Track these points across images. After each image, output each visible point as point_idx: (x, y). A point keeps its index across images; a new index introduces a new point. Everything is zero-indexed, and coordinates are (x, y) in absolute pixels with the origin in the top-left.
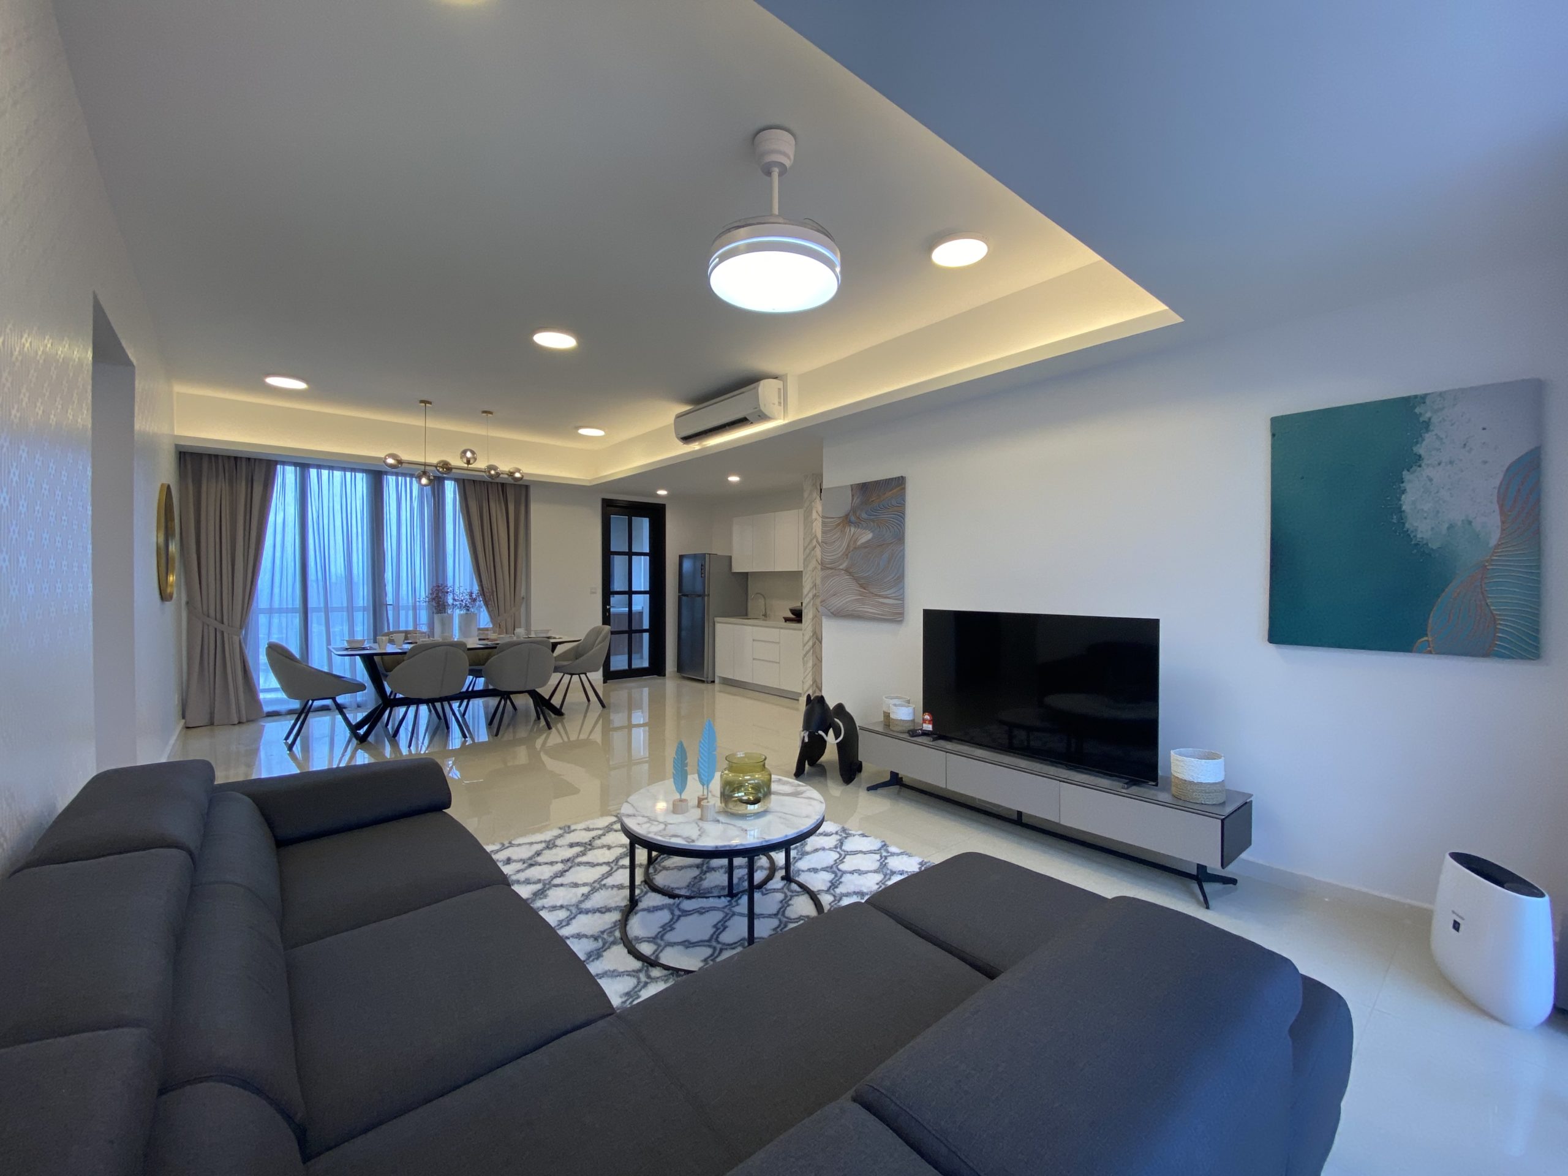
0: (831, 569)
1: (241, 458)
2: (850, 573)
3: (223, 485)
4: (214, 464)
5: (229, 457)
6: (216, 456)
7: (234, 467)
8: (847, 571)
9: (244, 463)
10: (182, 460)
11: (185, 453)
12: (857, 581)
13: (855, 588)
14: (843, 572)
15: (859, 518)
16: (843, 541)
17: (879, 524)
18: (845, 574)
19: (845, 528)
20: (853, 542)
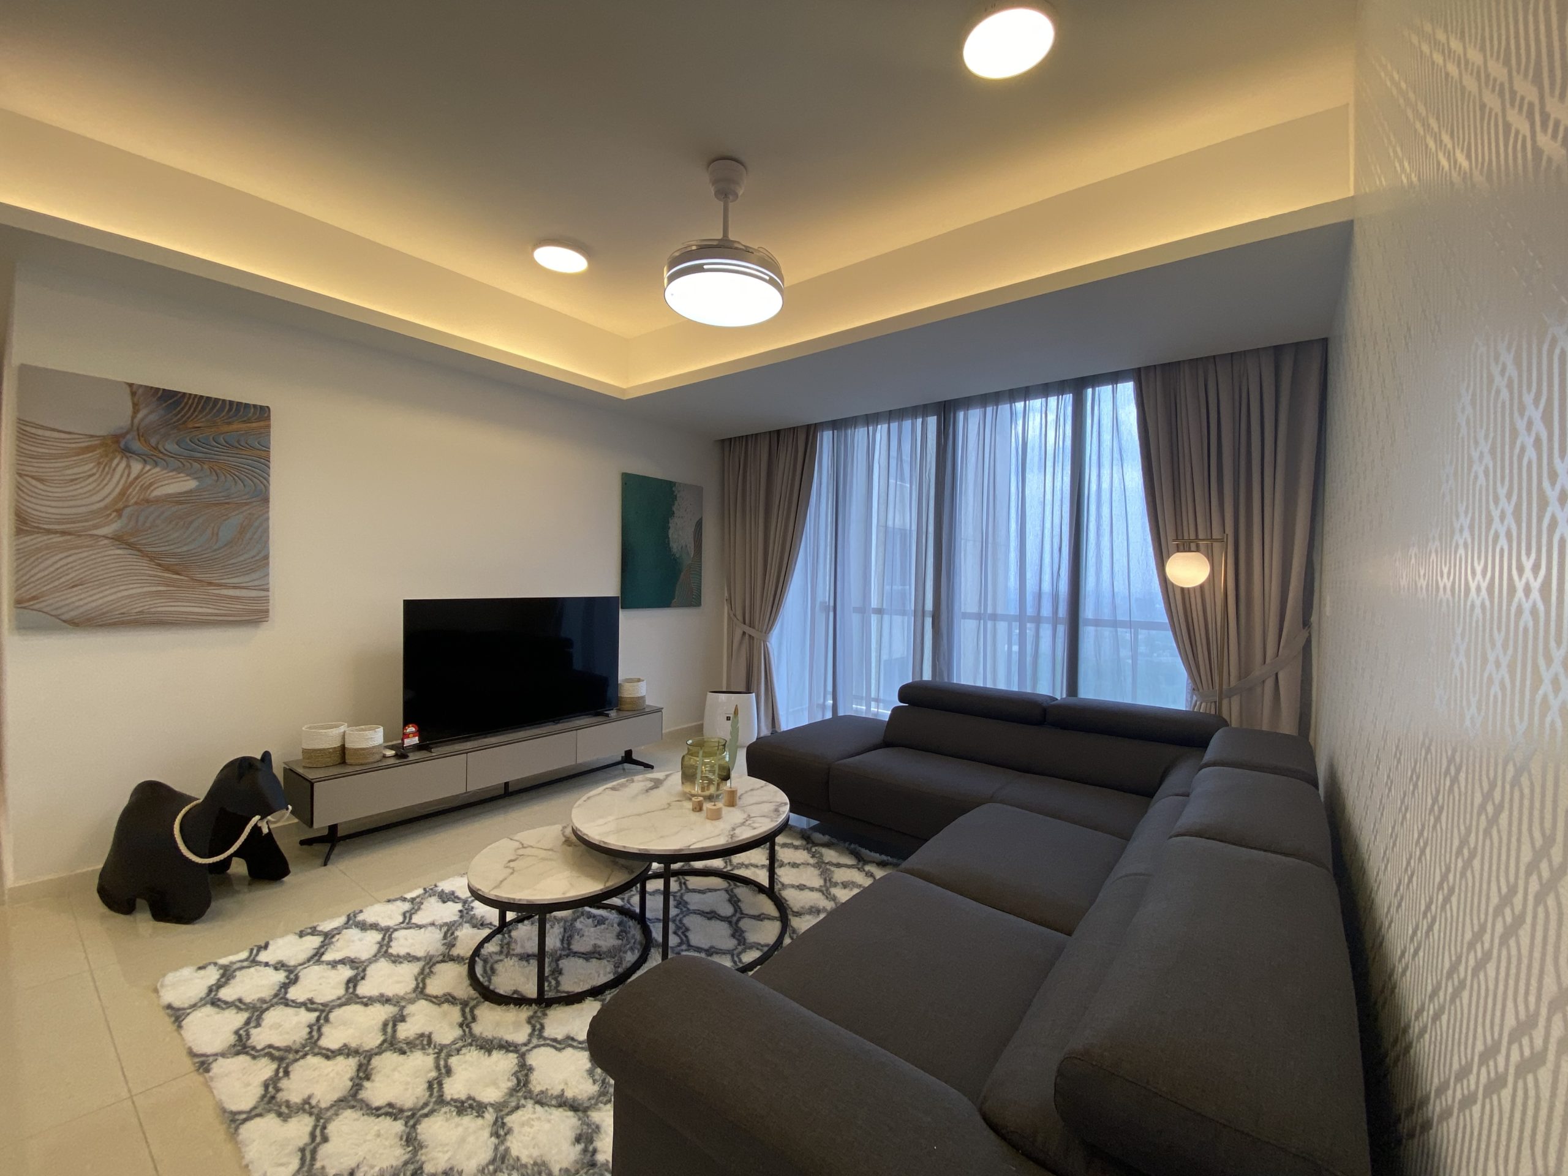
0: (64, 533)
2: (127, 544)
8: (118, 539)
12: (151, 560)
13: (147, 572)
14: (106, 541)
15: (156, 448)
16: (105, 482)
17: (216, 468)
18: (113, 546)
19: (112, 459)
20: (138, 488)
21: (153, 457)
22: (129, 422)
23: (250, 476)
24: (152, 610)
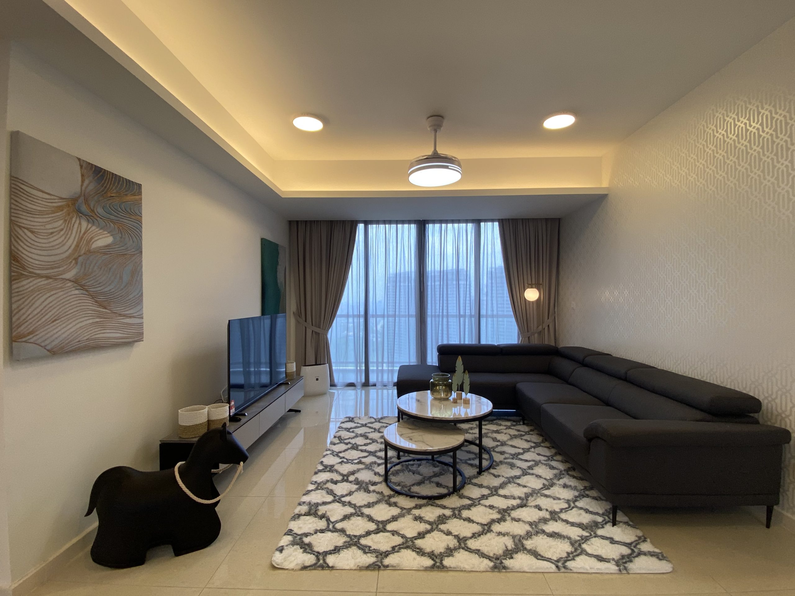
0: (48, 277)
2: (81, 286)
8: (77, 282)
12: (93, 298)
13: (91, 307)
14: (70, 284)
15: (93, 211)
16: (69, 236)
17: (121, 228)
18: (74, 287)
19: (71, 218)
20: (85, 242)
21: (91, 218)
22: (80, 189)
23: (136, 235)
24: (93, 337)
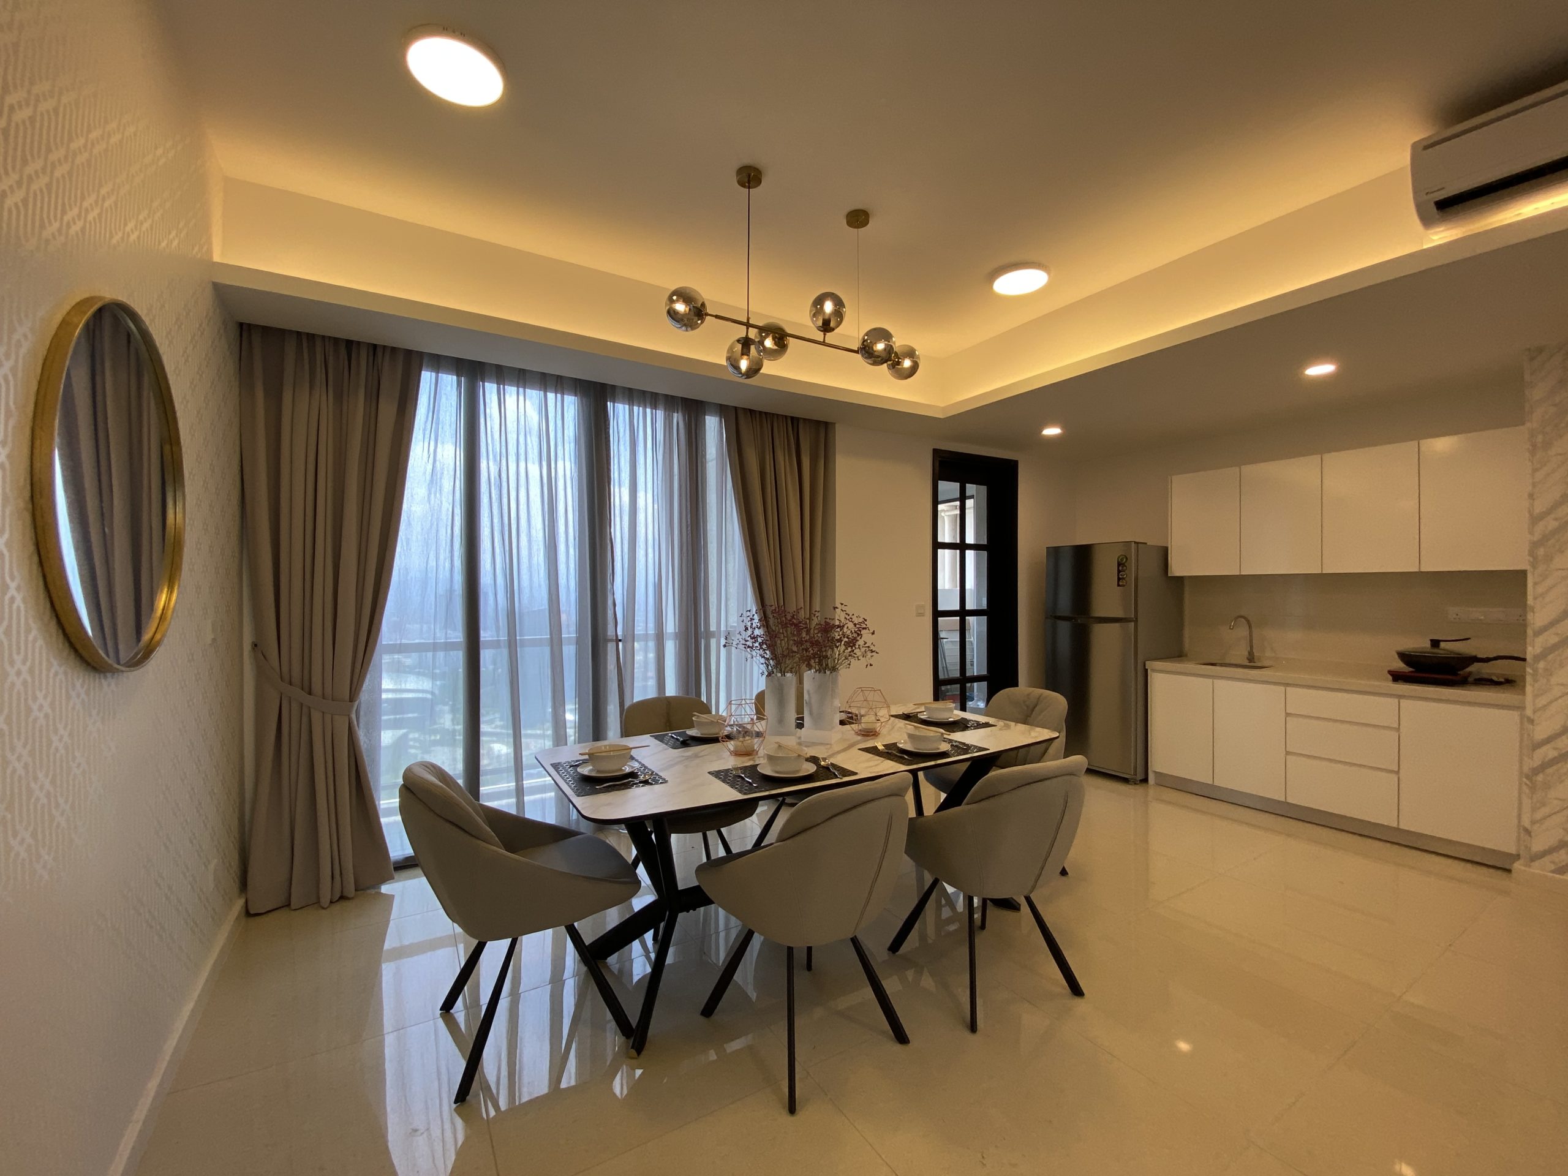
1: (359, 343)
3: (324, 398)
4: (305, 351)
5: (336, 341)
6: (311, 337)
7: (346, 363)
9: (364, 354)
10: (244, 343)
11: (250, 326)
